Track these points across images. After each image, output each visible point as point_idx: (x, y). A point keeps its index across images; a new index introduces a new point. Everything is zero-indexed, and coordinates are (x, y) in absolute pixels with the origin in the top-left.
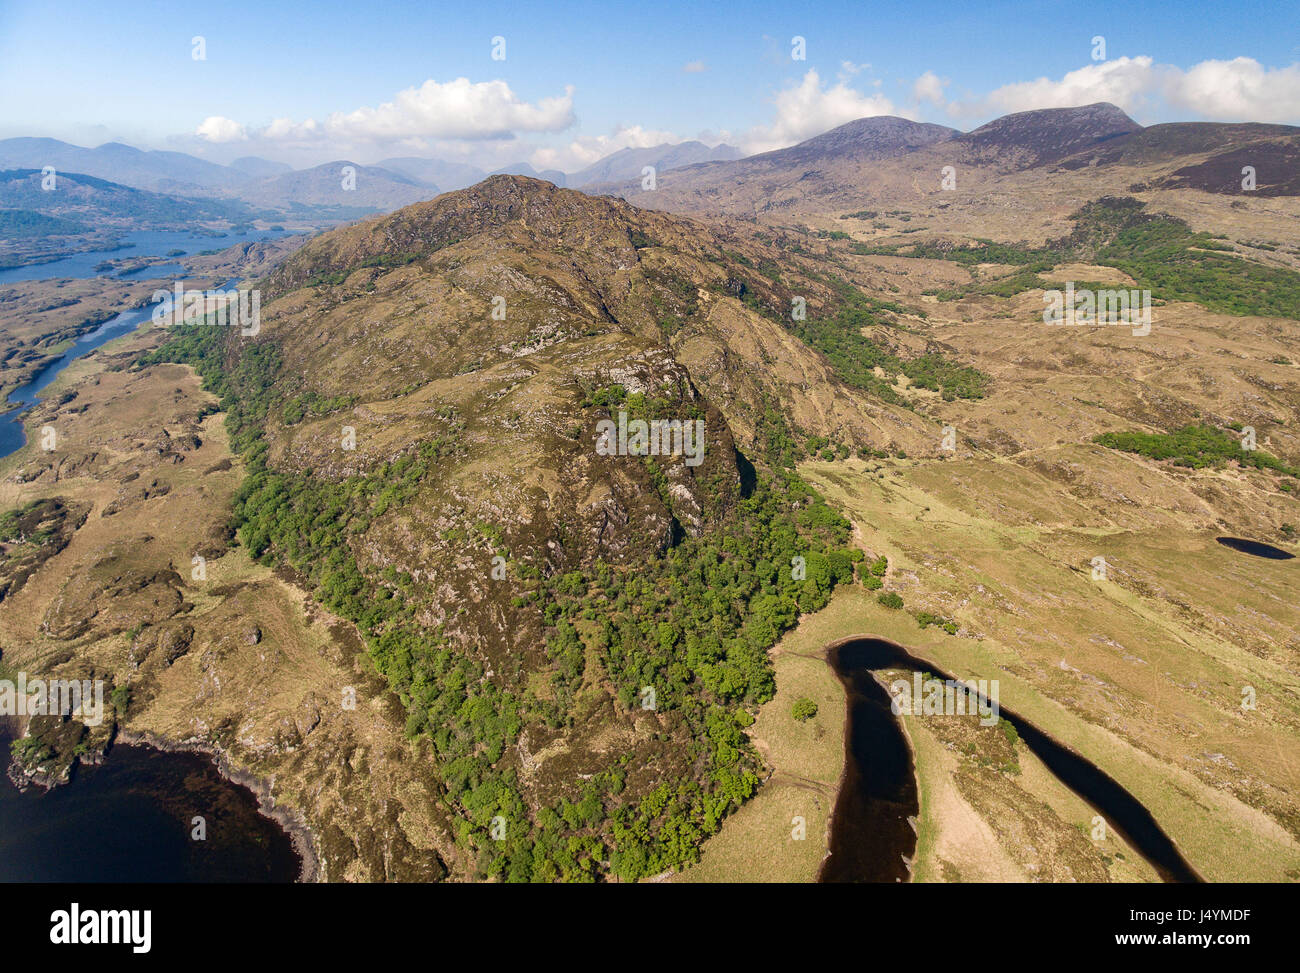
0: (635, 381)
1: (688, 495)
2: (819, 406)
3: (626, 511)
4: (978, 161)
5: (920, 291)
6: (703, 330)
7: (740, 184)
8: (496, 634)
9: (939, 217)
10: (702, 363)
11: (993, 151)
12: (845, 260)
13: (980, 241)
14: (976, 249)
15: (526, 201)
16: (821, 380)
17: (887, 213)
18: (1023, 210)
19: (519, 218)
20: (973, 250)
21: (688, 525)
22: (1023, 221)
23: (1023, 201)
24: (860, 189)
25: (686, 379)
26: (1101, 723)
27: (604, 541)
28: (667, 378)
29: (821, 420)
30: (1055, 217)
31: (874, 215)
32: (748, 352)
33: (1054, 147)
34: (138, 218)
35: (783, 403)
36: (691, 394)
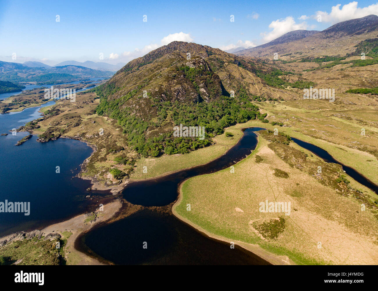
0: (192, 65)
1: (205, 91)
2: (258, 88)
3: (185, 91)
4: (327, 37)
5: (302, 70)
6: (224, 70)
7: (251, 52)
8: (146, 112)
9: (311, 52)
10: (222, 77)
11: (332, 34)
12: (279, 65)
13: (324, 56)
14: (322, 58)
15: (179, 46)
16: (259, 82)
17: (295, 53)
18: (339, 46)
19: (177, 50)
20: (321, 59)
21: (205, 99)
22: (339, 49)
23: (339, 44)
24: (288, 49)
25: (207, 65)
26: (320, 138)
27: (178, 97)
28: (201, 64)
29: (258, 92)
30: (350, 47)
31: (291, 54)
32: (237, 75)
33: (353, 30)
34: (92, 75)
35: (247, 88)
36: (208, 69)
